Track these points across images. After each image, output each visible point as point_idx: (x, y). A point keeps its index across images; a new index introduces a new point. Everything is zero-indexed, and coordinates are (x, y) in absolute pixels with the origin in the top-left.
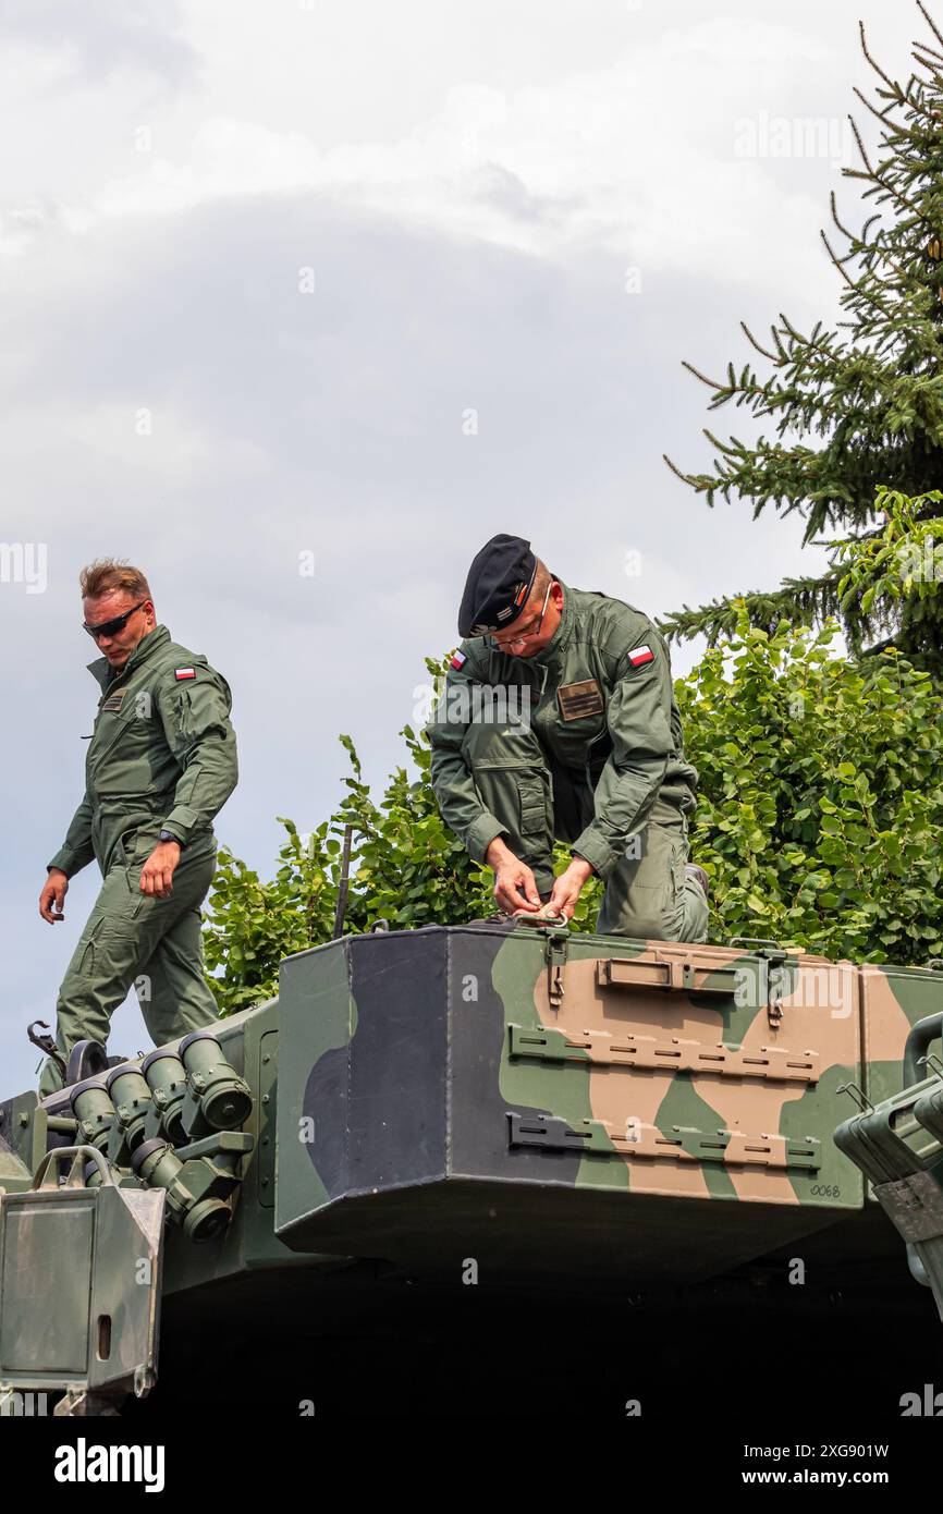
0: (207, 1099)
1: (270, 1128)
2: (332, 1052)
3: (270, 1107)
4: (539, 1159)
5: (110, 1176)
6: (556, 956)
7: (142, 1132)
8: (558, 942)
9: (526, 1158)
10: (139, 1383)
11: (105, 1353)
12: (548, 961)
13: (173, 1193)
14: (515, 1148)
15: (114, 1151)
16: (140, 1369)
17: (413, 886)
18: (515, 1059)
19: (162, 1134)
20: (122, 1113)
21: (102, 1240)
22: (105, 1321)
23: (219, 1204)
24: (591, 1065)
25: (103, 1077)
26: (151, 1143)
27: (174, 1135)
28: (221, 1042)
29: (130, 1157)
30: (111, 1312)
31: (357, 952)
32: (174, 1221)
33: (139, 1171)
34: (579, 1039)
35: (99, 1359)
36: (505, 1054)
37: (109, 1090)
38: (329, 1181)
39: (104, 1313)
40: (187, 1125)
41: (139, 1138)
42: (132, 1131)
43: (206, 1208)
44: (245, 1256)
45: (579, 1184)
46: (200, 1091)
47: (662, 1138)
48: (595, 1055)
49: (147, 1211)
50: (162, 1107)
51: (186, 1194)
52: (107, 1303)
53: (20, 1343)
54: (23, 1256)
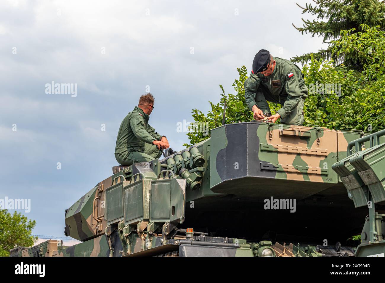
0: (195, 160)
1: (209, 166)
2: (222, 150)
3: (209, 162)
4: (267, 173)
5: (174, 176)
6: (271, 129)
7: (181, 167)
8: (271, 126)
9: (264, 172)
10: (181, 220)
11: (174, 214)
12: (269, 130)
13: (188, 180)
14: (262, 170)
15: (175, 171)
16: (181, 217)
17: (237, 116)
18: (262, 151)
19: (185, 167)
20: (177, 163)
21: (173, 190)
22: (173, 207)
23: (198, 182)
24: (278, 152)
25: (172, 156)
26: (183, 169)
27: (188, 168)
28: (198, 148)
29: (179, 172)
30: (175, 205)
31: (227, 128)
32: (188, 186)
33: (180, 175)
34: (276, 147)
35: (172, 215)
36: (260, 150)
37: (174, 158)
38: (221, 177)
39: (173, 206)
40: (191, 165)
41: (180, 168)
42: (179, 167)
43: (195, 183)
44: (204, 193)
45: (276, 178)
46: (194, 158)
47: (294, 168)
48: (279, 150)
49: (182, 184)
50: (185, 162)
51: (191, 180)
52: (174, 203)
53: (155, 212)
54: (156, 194)
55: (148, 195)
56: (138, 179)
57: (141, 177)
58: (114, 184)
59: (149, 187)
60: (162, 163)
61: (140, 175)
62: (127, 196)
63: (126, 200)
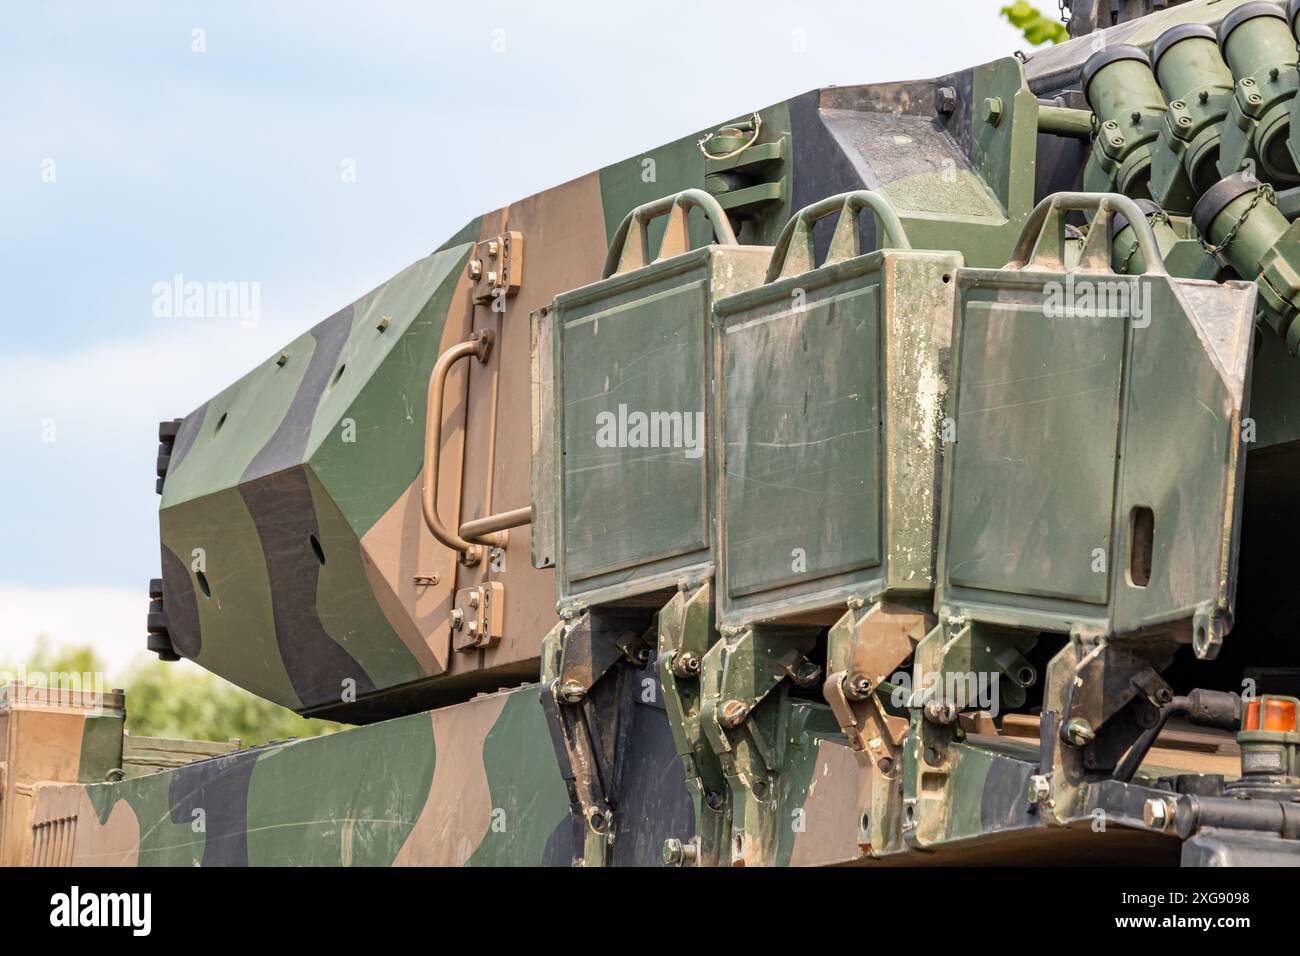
5: (1157, 254)
7: (1214, 155)
10: (1202, 633)
11: (1142, 573)
13: (1271, 282)
16: (1203, 609)
19: (1252, 162)
20: (1178, 115)
21: (1140, 372)
22: (1142, 517)
26: (1231, 179)
27: (1273, 166)
30: (1154, 502)
35: (1131, 584)
37: (1155, 67)
39: (1143, 503)
42: (1196, 149)
49: (1223, 325)
50: (1254, 111)
52: (1148, 484)
53: (985, 542)
54: (994, 384)
55: (929, 389)
56: (843, 251)
57: (870, 225)
58: (632, 264)
59: (940, 325)
61: (859, 207)
62: (743, 381)
63: (739, 417)
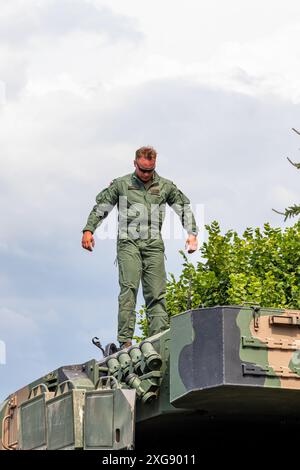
0: (148, 361)
1: (168, 370)
2: (187, 346)
3: (168, 363)
4: (252, 378)
5: (119, 385)
6: (257, 315)
8: (257, 310)
9: (248, 378)
11: (118, 440)
12: (254, 316)
13: (138, 390)
14: (245, 375)
15: (120, 378)
16: (129, 445)
17: (208, 295)
18: (244, 347)
19: (135, 372)
20: (122, 365)
21: (117, 404)
22: (118, 430)
23: (153, 394)
24: (268, 349)
25: (116, 354)
26: (131, 375)
27: (138, 372)
28: (152, 343)
29: (124, 379)
30: (120, 428)
31: (194, 314)
32: (139, 399)
33: (127, 384)
34: (264, 341)
35: (116, 442)
36: (241, 346)
37: (118, 359)
38: (186, 386)
39: (117, 428)
40: (142, 369)
41: (127, 373)
42: (125, 371)
43: (149, 395)
44: (161, 410)
45: (265, 386)
46: (146, 358)
47: (291, 371)
48: (269, 345)
49: (130, 396)
50: (134, 364)
51: (142, 391)
52: (118, 425)
53: (92, 438)
54: (92, 411)
55: (81, 413)
56: (66, 390)
57: (71, 386)
58: (32, 397)
59: (82, 401)
60: (100, 365)
61: (68, 383)
62: (50, 415)
63: (50, 421)
